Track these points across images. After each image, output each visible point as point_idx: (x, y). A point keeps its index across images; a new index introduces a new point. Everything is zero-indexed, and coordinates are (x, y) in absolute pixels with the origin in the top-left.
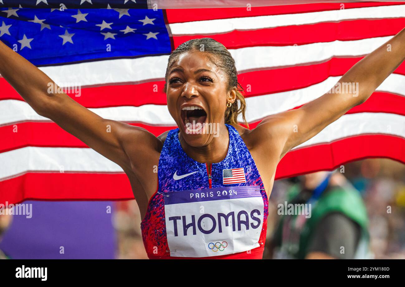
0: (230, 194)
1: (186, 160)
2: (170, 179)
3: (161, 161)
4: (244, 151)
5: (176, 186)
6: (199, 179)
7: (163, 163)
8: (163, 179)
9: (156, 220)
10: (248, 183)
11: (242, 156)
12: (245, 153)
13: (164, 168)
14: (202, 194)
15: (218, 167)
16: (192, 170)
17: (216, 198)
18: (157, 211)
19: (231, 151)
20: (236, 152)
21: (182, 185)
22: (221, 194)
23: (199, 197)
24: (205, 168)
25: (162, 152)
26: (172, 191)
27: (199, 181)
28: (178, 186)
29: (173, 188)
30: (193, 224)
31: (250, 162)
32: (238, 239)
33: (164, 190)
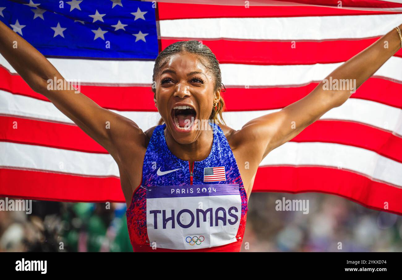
0: (209, 191)
1: (170, 157)
2: (154, 174)
3: (147, 157)
4: (227, 151)
5: (159, 181)
6: (181, 176)
7: (148, 158)
8: (147, 174)
9: (139, 211)
10: (227, 181)
11: (224, 155)
12: (227, 152)
13: (149, 163)
14: (182, 189)
15: (200, 165)
16: (175, 167)
17: (195, 195)
18: (140, 204)
19: (214, 150)
20: (218, 151)
21: (165, 181)
22: (201, 191)
23: (179, 193)
24: (188, 166)
25: (148, 148)
26: (155, 186)
27: (181, 178)
28: (161, 181)
29: (156, 183)
30: (172, 218)
31: (232, 161)
32: (216, 235)
33: (147, 184)
